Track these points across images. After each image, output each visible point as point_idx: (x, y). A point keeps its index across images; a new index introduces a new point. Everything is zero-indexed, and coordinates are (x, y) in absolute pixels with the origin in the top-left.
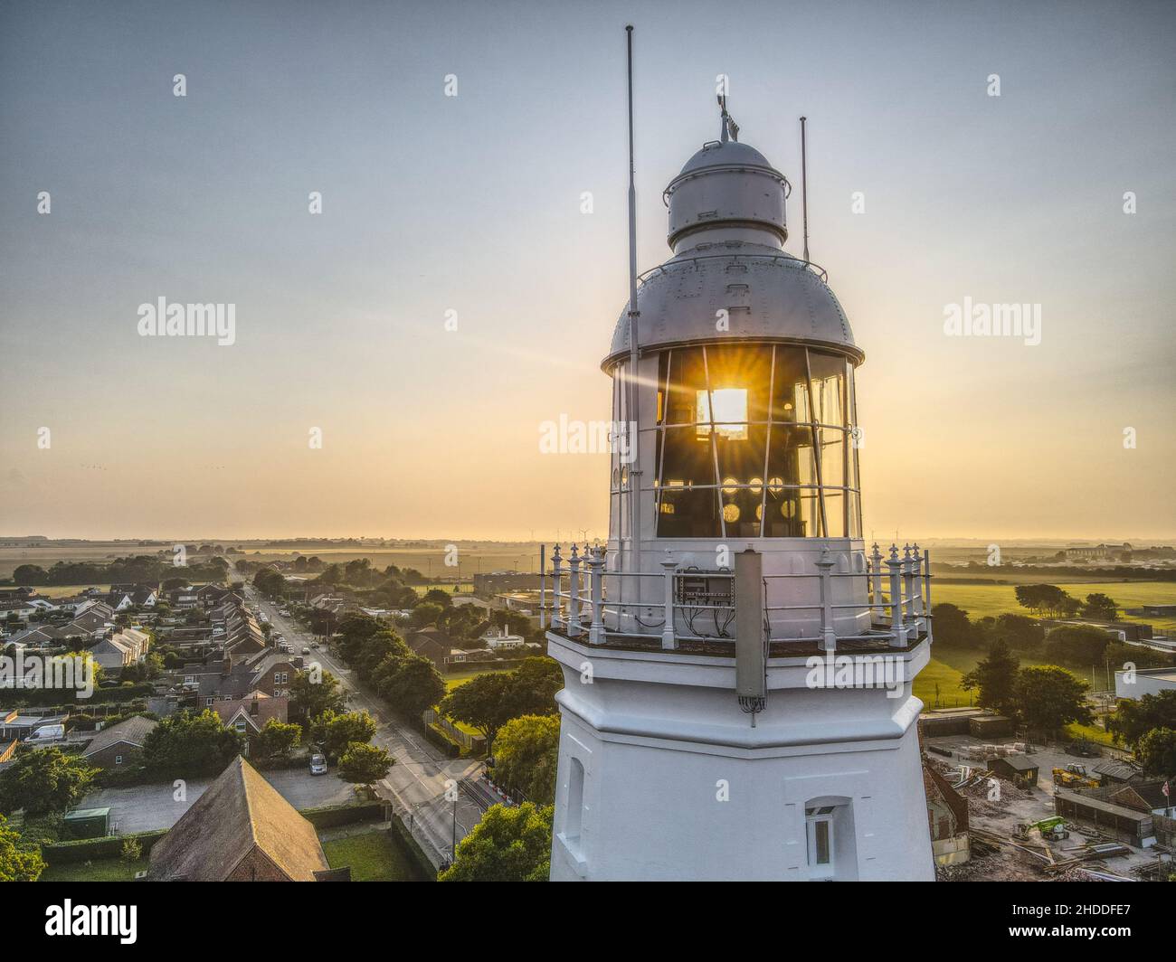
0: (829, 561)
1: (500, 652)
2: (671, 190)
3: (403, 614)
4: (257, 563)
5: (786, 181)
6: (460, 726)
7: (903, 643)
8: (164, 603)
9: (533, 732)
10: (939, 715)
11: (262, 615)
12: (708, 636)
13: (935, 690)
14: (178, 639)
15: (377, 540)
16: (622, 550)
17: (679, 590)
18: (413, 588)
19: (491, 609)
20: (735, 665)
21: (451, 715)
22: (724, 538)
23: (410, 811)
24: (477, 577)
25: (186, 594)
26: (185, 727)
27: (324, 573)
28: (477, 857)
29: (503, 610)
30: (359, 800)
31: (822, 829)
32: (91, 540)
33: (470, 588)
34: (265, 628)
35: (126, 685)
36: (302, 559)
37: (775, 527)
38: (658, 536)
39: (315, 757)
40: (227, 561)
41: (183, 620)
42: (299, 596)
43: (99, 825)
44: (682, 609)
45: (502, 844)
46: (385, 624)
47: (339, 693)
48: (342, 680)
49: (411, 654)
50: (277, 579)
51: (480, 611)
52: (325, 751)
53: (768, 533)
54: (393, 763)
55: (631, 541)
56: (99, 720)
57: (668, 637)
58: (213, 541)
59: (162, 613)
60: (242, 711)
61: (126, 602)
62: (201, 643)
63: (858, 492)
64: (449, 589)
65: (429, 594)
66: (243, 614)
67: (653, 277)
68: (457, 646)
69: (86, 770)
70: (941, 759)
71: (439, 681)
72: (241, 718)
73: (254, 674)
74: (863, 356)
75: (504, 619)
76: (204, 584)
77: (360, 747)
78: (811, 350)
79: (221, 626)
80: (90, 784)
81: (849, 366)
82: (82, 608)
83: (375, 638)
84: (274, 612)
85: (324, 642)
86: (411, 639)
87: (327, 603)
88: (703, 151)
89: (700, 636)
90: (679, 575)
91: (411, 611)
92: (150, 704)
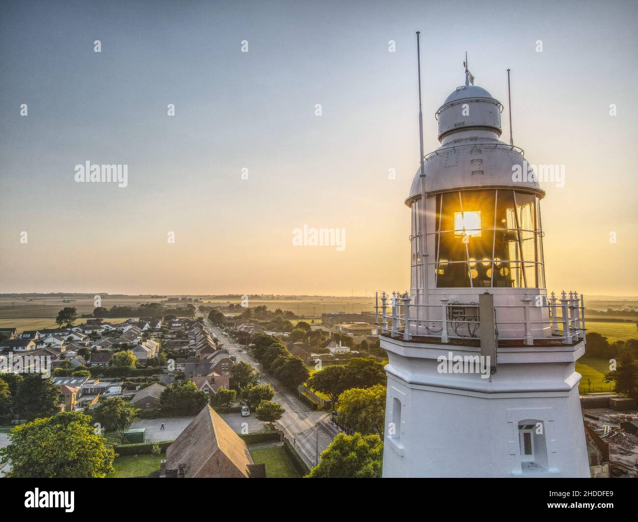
0: (528, 299)
1: (337, 355)
2: (439, 112)
3: (285, 335)
4: (210, 307)
5: (501, 104)
6: (317, 394)
7: (570, 342)
8: (166, 327)
9: (358, 397)
10: (590, 397)
11: (214, 333)
12: (465, 336)
13: (588, 382)
14: (173, 345)
15: (270, 295)
16: (418, 294)
17: (449, 313)
18: (290, 321)
19: (332, 333)
20: (480, 351)
21: (313, 387)
22: (472, 287)
23: (293, 437)
24: (324, 315)
25: (176, 322)
26: (180, 389)
27: (243, 313)
28: (332, 460)
29: (338, 333)
30: (267, 431)
31: (527, 437)
32: (129, 295)
33: (320, 321)
34: (216, 340)
35: (149, 368)
36: (232, 305)
37: (498, 282)
38: (437, 287)
39: (244, 407)
40: (195, 306)
41: (175, 336)
42: (231, 325)
43: (140, 437)
44: (451, 323)
45: (345, 454)
46: (276, 339)
47: (255, 375)
48: (255, 367)
49: (291, 355)
50: (220, 315)
51: (327, 333)
52: (248, 404)
53: (495, 285)
54: (283, 411)
55: (423, 290)
56: (138, 385)
57: (445, 337)
58: (187, 296)
59: (165, 332)
60: (207, 383)
61: (147, 327)
62: (184, 348)
63: (543, 264)
64: (309, 322)
65: (298, 324)
66: (204, 333)
67: (431, 157)
68: (314, 352)
69: (133, 409)
70: (592, 421)
71: (306, 370)
72: (206, 386)
73: (212, 364)
74: (545, 193)
75: (339, 338)
76: (184, 318)
77: (267, 402)
78: (516, 191)
79: (194, 339)
80: (135, 416)
81: (537, 199)
82: (126, 329)
83: (272, 346)
84: (220, 333)
85: (245, 349)
86: (290, 347)
87: (246, 328)
88: (456, 91)
89: (461, 336)
90: (449, 306)
91: (290, 333)
92: (161, 377)
